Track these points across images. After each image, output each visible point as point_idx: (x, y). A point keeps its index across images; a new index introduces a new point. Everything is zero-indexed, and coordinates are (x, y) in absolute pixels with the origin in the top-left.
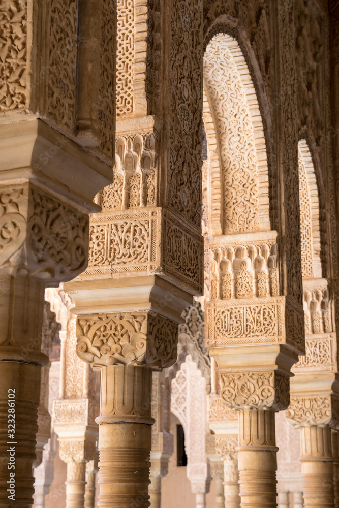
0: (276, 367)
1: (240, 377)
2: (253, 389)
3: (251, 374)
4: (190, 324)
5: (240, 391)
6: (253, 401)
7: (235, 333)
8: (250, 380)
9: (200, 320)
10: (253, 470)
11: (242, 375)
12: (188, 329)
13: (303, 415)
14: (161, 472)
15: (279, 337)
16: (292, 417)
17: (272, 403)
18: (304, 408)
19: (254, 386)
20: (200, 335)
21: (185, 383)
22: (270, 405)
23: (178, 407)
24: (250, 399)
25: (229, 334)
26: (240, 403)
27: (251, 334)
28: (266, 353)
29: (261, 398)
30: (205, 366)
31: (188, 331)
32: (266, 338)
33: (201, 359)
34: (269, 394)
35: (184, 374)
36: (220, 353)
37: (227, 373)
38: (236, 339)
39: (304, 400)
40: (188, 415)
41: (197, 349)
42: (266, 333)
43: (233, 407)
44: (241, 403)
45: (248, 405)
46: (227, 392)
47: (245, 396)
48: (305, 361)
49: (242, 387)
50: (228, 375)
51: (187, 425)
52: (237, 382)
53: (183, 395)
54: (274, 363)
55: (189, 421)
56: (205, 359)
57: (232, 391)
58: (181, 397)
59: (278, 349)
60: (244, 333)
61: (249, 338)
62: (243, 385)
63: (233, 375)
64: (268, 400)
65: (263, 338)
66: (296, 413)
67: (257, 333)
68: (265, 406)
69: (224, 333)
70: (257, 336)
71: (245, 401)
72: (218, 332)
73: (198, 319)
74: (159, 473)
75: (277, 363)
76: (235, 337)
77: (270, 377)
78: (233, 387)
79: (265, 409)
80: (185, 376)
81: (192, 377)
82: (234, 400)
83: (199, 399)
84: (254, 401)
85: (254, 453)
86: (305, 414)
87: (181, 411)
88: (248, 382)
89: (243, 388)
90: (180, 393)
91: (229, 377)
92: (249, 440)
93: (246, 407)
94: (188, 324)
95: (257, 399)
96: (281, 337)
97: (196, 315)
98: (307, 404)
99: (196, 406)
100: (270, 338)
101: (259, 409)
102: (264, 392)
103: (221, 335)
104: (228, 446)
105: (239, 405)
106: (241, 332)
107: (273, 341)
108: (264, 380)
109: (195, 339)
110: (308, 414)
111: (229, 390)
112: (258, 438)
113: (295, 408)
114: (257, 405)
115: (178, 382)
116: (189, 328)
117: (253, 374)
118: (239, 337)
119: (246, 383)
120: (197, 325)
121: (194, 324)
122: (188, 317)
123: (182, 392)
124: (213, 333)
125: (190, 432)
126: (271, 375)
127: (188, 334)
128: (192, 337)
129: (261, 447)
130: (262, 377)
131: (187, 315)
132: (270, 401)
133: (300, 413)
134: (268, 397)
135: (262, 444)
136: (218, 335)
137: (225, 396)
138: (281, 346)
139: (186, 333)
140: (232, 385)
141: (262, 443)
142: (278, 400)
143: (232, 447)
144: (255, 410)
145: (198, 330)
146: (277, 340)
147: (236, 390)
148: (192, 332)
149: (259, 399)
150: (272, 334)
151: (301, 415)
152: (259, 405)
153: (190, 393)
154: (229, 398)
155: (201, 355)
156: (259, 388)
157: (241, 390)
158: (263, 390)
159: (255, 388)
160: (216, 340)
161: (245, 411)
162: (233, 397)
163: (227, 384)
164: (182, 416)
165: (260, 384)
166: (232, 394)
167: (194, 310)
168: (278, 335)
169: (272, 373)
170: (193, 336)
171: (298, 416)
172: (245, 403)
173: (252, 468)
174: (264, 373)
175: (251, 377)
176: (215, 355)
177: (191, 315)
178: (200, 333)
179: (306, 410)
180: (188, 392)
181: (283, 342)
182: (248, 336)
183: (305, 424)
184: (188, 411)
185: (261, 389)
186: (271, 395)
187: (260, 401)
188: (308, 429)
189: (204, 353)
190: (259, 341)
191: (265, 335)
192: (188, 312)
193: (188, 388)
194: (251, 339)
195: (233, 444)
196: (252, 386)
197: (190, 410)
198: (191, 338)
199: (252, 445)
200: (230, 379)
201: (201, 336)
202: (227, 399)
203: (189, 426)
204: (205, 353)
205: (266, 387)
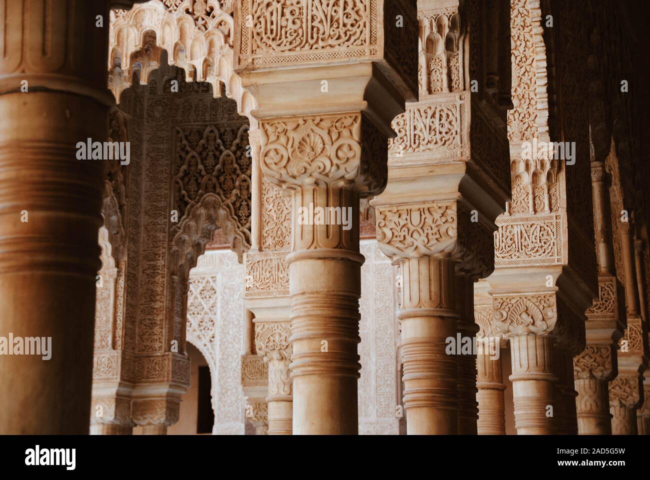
0: (364, 105)
1: (298, 125)
2: (321, 146)
3: (318, 119)
4: (222, 179)
5: (297, 151)
6: (319, 168)
7: (291, 43)
8: (316, 129)
9: (239, 172)
10: (317, 293)
11: (301, 122)
12: (217, 185)
13: (408, 237)
14: (167, 417)
15: (372, 47)
16: (388, 241)
17: (355, 172)
18: (410, 225)
19: (323, 141)
20: (237, 195)
21: (214, 297)
22: (350, 175)
23: (201, 336)
24: (314, 165)
25: (279, 45)
26: (296, 173)
27: (321, 43)
28: (346, 79)
29: (335, 161)
30: (244, 245)
31: (218, 190)
32: (347, 50)
33: (238, 234)
34: (351, 154)
35: (212, 284)
36: (261, 81)
37: (274, 119)
38: (292, 53)
39: (409, 212)
40: (217, 348)
41: (233, 218)
42: (348, 41)
43: (284, 182)
44: (298, 172)
45: (311, 175)
46: (272, 154)
47: (307, 159)
48: (415, 143)
49: (300, 143)
50: (276, 122)
51: (215, 364)
52: (291, 134)
53: (211, 316)
54: (362, 98)
55: (218, 356)
56: (244, 233)
57: (283, 151)
58: (206, 319)
59: (368, 70)
60: (307, 42)
61: (316, 51)
62: (303, 139)
63: (284, 123)
64: (346, 165)
65: (343, 48)
66: (396, 234)
67: (330, 42)
68: (343, 177)
69: (270, 42)
70: (331, 46)
71: (305, 168)
72: (258, 42)
73: (235, 169)
74: (163, 420)
75: (366, 97)
76: (290, 50)
77: (352, 123)
78: (285, 143)
79: (342, 184)
80: (215, 287)
81: (225, 288)
82: (285, 167)
83: (236, 322)
84: (322, 167)
85: (320, 262)
86: (412, 236)
87: (206, 341)
88: (312, 134)
89: (303, 145)
90: (206, 313)
91: (278, 125)
92: (311, 240)
93: (308, 181)
94: (218, 177)
95: (328, 164)
96: (376, 47)
97: (232, 164)
98: (416, 217)
99: (231, 333)
100: (354, 48)
101: (331, 186)
102: (341, 150)
103: (263, 46)
104: (277, 338)
105: (294, 177)
106: (302, 41)
107: (362, 53)
108: (341, 130)
109: (229, 202)
110: (416, 235)
111: (276, 150)
112: (328, 237)
113: (393, 226)
114: (327, 175)
115: (203, 296)
116: (220, 184)
117: (321, 120)
118: (298, 49)
119: (308, 135)
120: (232, 179)
121: (228, 177)
122: (219, 166)
123: (208, 311)
124: (249, 44)
125: (220, 374)
126: (355, 120)
127: (219, 194)
128: (224, 199)
129: (333, 252)
130: (338, 125)
131: (217, 164)
132: (352, 167)
133: (402, 234)
134: (348, 159)
135: (335, 248)
136: (258, 47)
137: (268, 161)
138: (375, 65)
139: (214, 192)
140: (283, 140)
141: (335, 245)
142: (366, 167)
143: (283, 338)
144: (323, 186)
145: (234, 187)
146: (368, 53)
147: (290, 150)
148: (224, 191)
149: (332, 165)
150: (359, 42)
151: (404, 236)
152: (330, 175)
153: (221, 313)
154: (276, 164)
155: (239, 228)
156: (332, 144)
157: (299, 148)
158: (339, 148)
159: (324, 144)
160: (255, 56)
161: (304, 188)
162: (284, 162)
163: (273, 138)
164: (208, 350)
165: (334, 137)
166: (282, 156)
167: (229, 155)
168: (371, 43)
169: (356, 117)
170: (226, 197)
171: (400, 239)
172: (305, 172)
173: (315, 290)
174: (343, 116)
175: (317, 125)
176: (252, 85)
177: (224, 164)
178: (238, 192)
179: (412, 228)
180: (218, 310)
181: (379, 56)
182: (314, 47)
183: (410, 253)
184: (217, 341)
185: (336, 145)
186: (354, 156)
187: (334, 168)
188: (414, 263)
189: (242, 225)
190: (334, 56)
191: (347, 44)
192: (218, 158)
193: (219, 305)
194: (320, 51)
195: (284, 334)
196: (320, 141)
197: (221, 340)
198: (223, 201)
199: (316, 248)
200: (280, 130)
201: (240, 198)
202: (273, 166)
203: (218, 364)
204: (245, 224)
205: (345, 140)
